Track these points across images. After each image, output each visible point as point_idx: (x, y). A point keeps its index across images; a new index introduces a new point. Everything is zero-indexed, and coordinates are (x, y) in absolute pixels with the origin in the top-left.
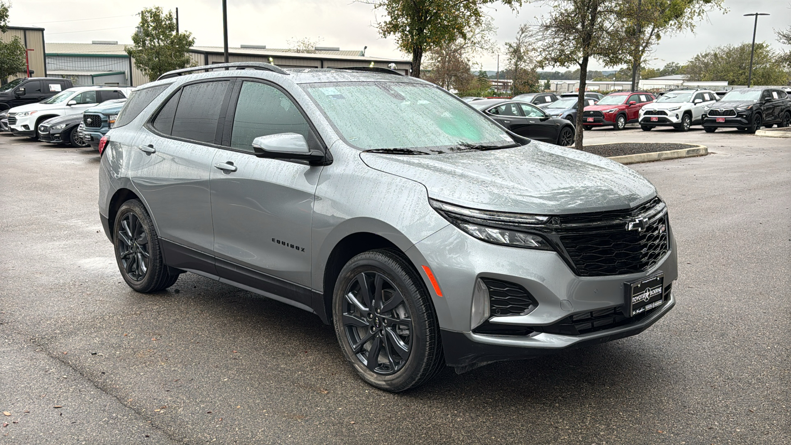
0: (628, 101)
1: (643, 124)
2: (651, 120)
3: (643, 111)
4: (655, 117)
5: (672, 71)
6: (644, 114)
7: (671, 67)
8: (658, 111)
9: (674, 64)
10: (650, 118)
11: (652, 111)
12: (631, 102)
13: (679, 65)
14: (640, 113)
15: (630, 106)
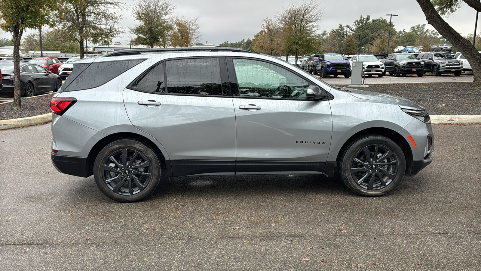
0: (47, 63)
1: (62, 76)
2: (68, 74)
3: (61, 68)
4: (70, 72)
5: (4, 44)
6: (63, 71)
7: (4, 41)
8: (71, 69)
9: (5, 40)
10: (67, 72)
11: (67, 69)
12: (49, 63)
13: (8, 40)
14: (59, 70)
15: (49, 65)
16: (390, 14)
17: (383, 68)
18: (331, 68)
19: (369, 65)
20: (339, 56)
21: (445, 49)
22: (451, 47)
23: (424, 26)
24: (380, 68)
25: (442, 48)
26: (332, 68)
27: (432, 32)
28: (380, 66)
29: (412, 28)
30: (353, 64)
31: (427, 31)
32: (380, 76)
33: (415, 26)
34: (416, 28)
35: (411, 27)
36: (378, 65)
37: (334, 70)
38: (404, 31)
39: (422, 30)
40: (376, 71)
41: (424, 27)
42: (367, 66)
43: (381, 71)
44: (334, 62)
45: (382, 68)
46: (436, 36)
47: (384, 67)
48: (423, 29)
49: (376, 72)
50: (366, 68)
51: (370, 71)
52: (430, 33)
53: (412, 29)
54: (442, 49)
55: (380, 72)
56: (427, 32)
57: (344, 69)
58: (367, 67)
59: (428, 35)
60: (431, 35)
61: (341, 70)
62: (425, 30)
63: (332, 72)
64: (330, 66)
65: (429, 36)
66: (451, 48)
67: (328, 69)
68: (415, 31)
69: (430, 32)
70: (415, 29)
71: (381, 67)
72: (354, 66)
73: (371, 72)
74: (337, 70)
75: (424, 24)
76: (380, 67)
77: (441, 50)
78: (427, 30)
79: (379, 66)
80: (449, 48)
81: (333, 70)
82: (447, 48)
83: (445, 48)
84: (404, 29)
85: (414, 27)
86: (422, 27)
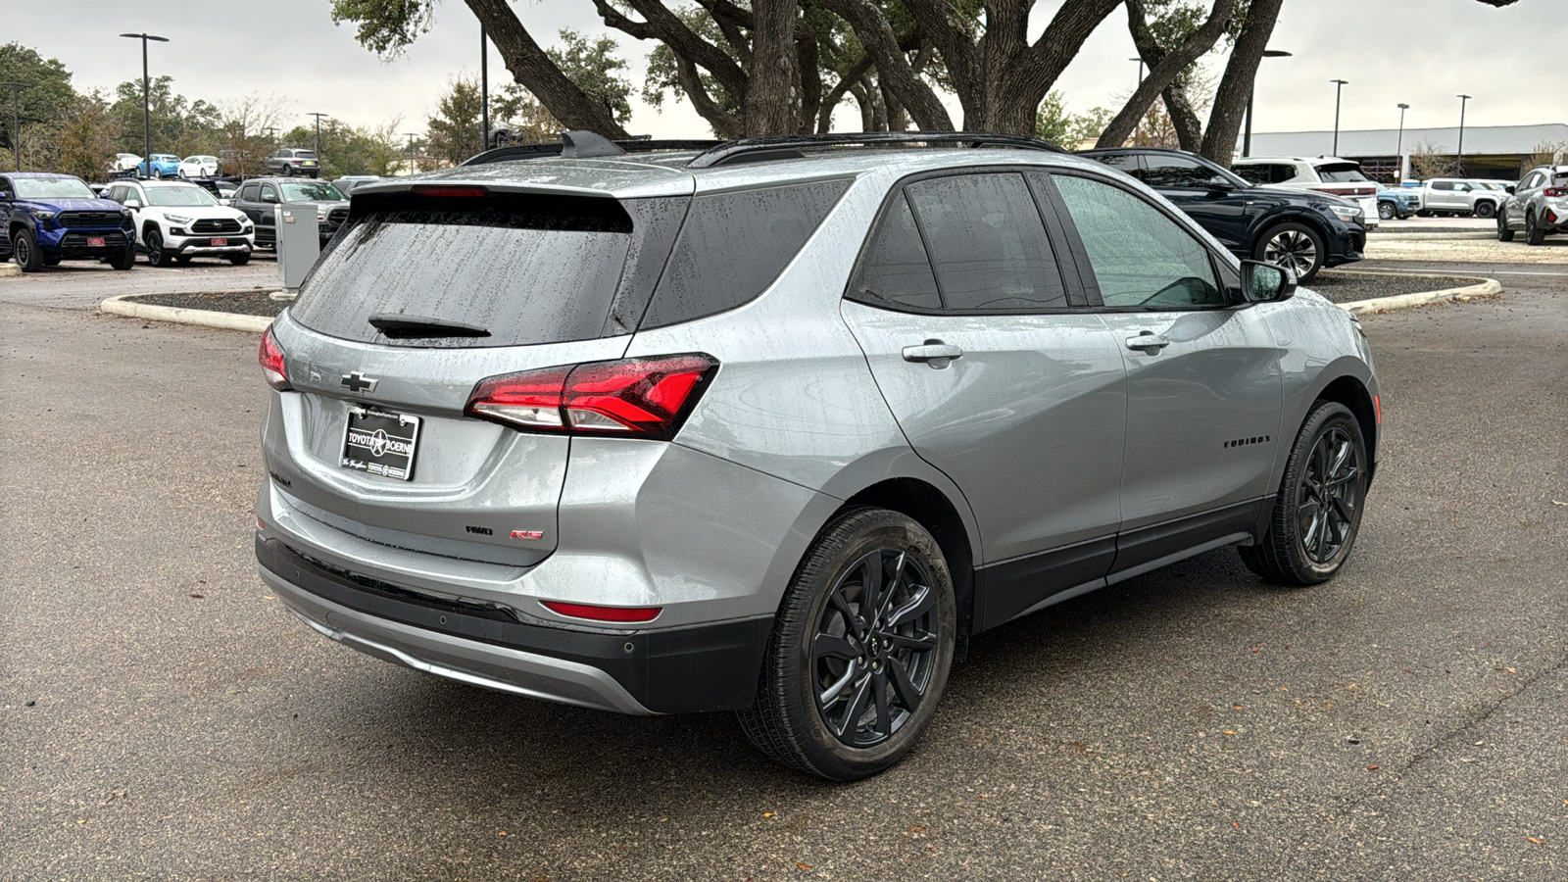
16: (141, 34)
17: (251, 232)
18: (61, 232)
19: (200, 221)
20: (71, 182)
21: (297, 166)
22: (316, 159)
23: (166, 83)
24: (242, 231)
25: (286, 165)
26: (65, 230)
27: (197, 104)
28: (239, 222)
29: (122, 86)
30: (285, 214)
31: (179, 100)
32: (239, 259)
33: (132, 81)
34: (138, 88)
35: (117, 85)
36: (233, 220)
37: (75, 237)
38: (95, 95)
39: (161, 95)
40: (231, 243)
41: (166, 87)
42: (195, 225)
43: (245, 241)
44: (69, 206)
45: (248, 231)
46: (211, 118)
47: (251, 227)
48: (165, 93)
49: (228, 245)
50: (192, 232)
51: (208, 243)
52: (189, 108)
53: (125, 93)
54: (287, 167)
55: (244, 246)
56: (178, 103)
57: (113, 236)
58: (193, 229)
59: (184, 115)
60: (194, 117)
61: (102, 239)
62: (170, 99)
63: (70, 248)
64: (60, 225)
65: (187, 119)
66: (316, 162)
67: (49, 235)
68: (136, 98)
69: (190, 105)
70: (137, 93)
71: (243, 225)
72: (288, 220)
73: (210, 245)
74: (89, 239)
75: (163, 77)
76: (239, 228)
77: (285, 169)
78: (176, 96)
79: (238, 224)
80: (309, 163)
81: (71, 237)
82: (301, 162)
83: (294, 162)
84: (97, 92)
85: (130, 85)
86: (159, 87)
